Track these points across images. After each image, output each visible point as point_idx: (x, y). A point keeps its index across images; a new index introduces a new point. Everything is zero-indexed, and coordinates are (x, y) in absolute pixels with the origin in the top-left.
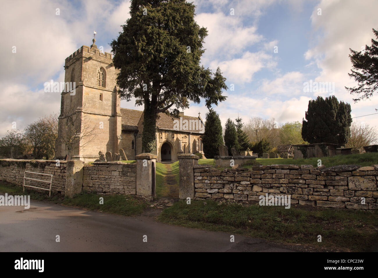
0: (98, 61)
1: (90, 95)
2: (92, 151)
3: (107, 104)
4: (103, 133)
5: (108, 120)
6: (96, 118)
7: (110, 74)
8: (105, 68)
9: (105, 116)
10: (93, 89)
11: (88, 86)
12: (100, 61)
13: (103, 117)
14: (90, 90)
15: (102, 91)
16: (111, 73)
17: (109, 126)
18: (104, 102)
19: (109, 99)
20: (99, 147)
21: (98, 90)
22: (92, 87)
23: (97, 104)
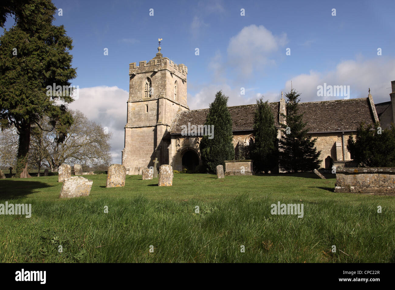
0: (143, 73)
1: (137, 109)
2: (138, 164)
3: (152, 114)
4: (148, 145)
5: (153, 131)
6: (142, 131)
7: (155, 81)
8: (150, 77)
9: (150, 128)
10: (139, 103)
11: (134, 101)
12: (144, 72)
13: (149, 128)
14: (136, 104)
15: (147, 102)
16: (157, 80)
17: (153, 137)
18: (150, 113)
19: (154, 109)
20: (144, 160)
21: (144, 102)
22: (138, 101)
23: (142, 117)
